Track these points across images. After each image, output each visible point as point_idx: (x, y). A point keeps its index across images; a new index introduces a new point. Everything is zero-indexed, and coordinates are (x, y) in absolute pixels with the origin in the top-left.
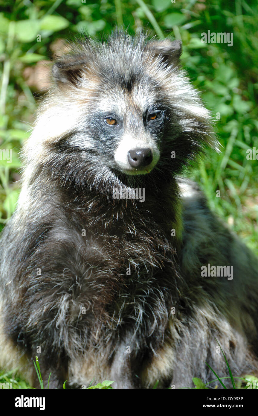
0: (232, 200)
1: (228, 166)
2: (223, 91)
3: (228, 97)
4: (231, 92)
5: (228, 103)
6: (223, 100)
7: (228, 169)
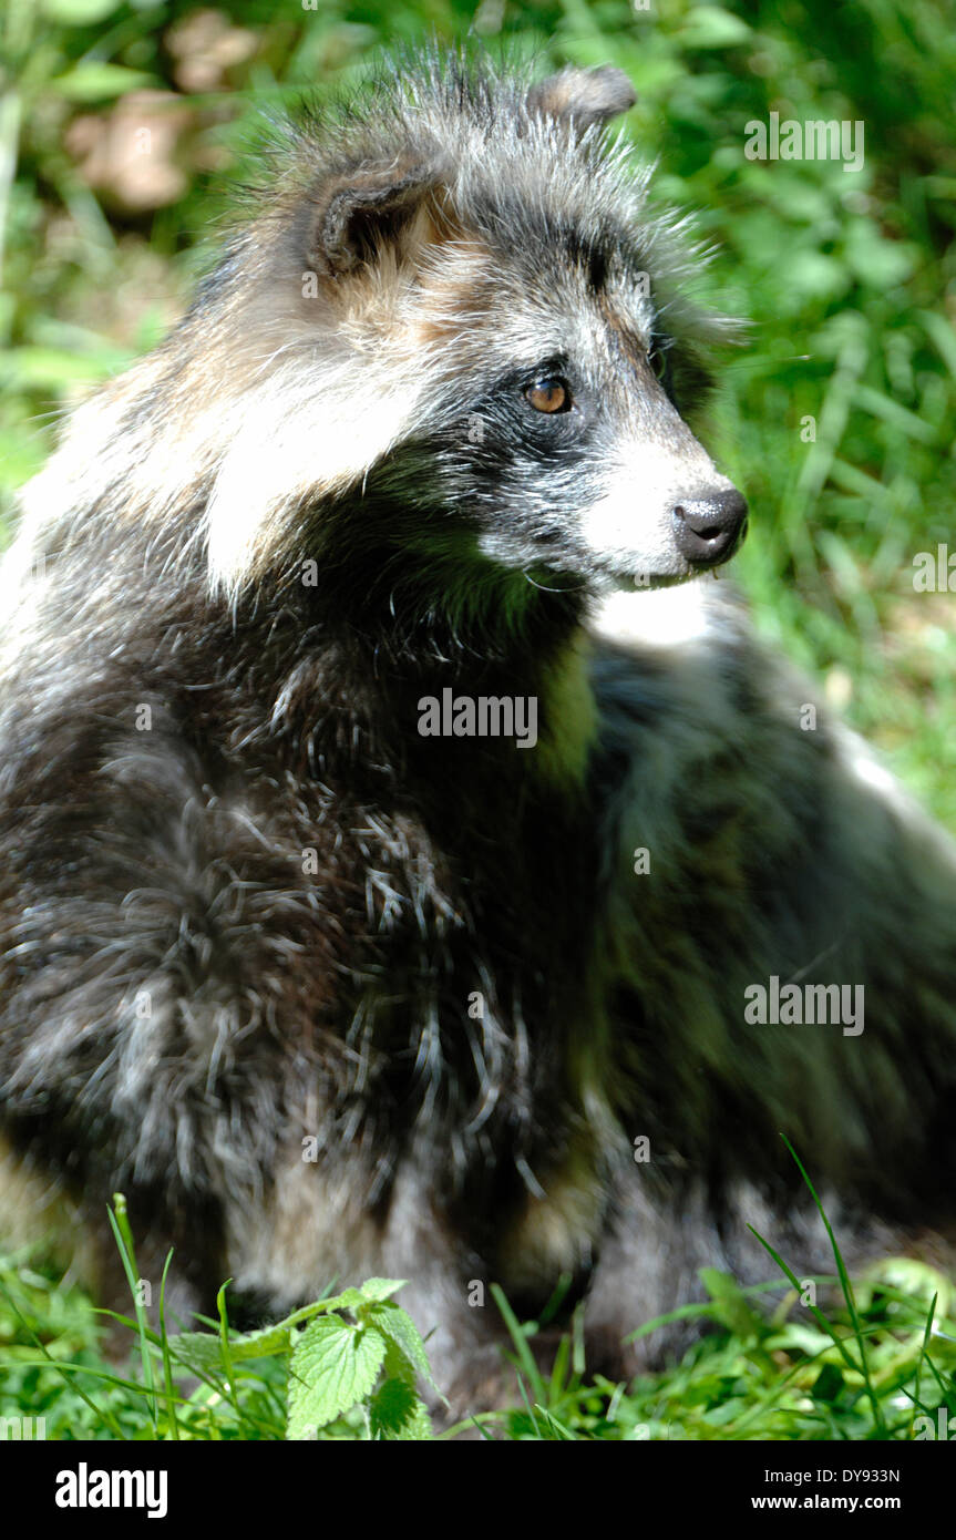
0: (842, 612)
1: (830, 484)
2: (807, 204)
3: (826, 226)
4: (840, 212)
5: (829, 248)
6: (805, 237)
7: (829, 493)
